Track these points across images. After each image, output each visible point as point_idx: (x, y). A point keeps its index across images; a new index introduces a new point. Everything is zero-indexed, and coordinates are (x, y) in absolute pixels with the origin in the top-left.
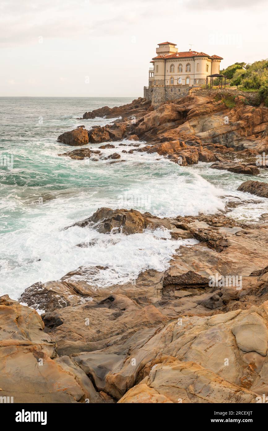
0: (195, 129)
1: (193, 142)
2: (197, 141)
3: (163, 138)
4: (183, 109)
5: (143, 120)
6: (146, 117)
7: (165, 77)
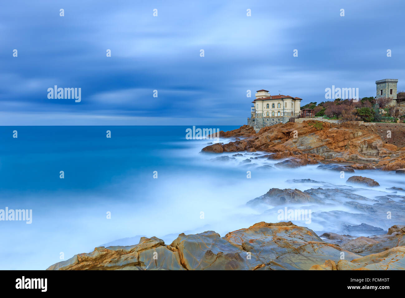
0: (296, 144)
1: (297, 152)
2: (299, 152)
3: (274, 150)
4: (287, 131)
5: (258, 138)
6: (260, 136)
7: (263, 112)
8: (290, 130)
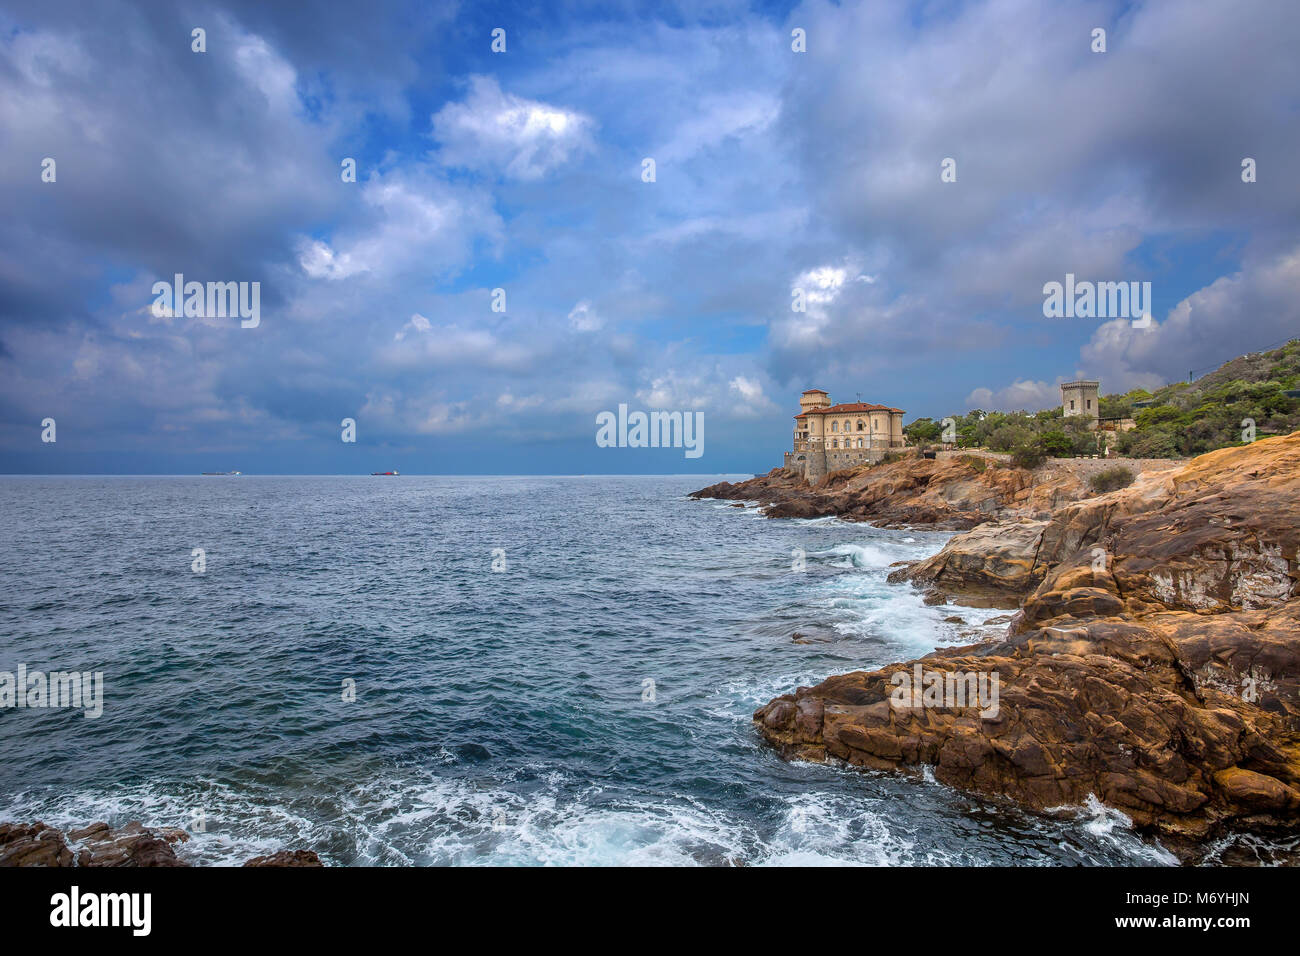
0: (942, 496)
7: (824, 439)
8: (929, 473)
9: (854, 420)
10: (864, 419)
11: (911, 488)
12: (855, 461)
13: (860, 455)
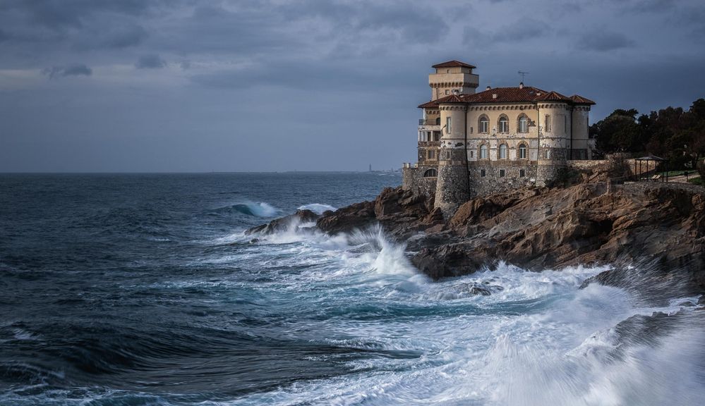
4: (602, 217)
7: (467, 144)
9: (513, 115)
10: (530, 113)
11: (587, 237)
12: (514, 180)
13: (522, 173)
